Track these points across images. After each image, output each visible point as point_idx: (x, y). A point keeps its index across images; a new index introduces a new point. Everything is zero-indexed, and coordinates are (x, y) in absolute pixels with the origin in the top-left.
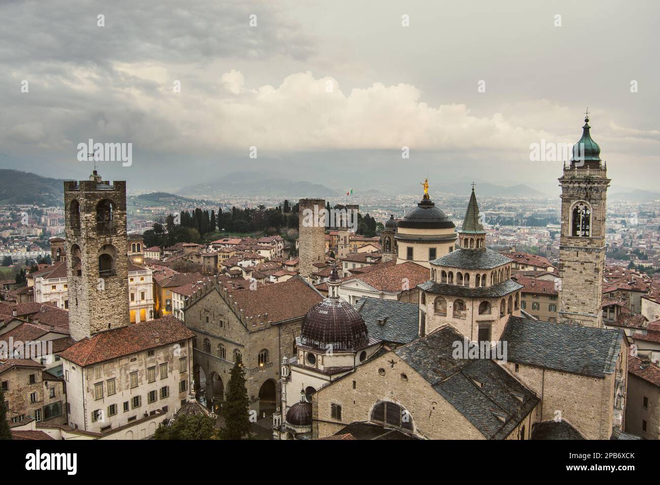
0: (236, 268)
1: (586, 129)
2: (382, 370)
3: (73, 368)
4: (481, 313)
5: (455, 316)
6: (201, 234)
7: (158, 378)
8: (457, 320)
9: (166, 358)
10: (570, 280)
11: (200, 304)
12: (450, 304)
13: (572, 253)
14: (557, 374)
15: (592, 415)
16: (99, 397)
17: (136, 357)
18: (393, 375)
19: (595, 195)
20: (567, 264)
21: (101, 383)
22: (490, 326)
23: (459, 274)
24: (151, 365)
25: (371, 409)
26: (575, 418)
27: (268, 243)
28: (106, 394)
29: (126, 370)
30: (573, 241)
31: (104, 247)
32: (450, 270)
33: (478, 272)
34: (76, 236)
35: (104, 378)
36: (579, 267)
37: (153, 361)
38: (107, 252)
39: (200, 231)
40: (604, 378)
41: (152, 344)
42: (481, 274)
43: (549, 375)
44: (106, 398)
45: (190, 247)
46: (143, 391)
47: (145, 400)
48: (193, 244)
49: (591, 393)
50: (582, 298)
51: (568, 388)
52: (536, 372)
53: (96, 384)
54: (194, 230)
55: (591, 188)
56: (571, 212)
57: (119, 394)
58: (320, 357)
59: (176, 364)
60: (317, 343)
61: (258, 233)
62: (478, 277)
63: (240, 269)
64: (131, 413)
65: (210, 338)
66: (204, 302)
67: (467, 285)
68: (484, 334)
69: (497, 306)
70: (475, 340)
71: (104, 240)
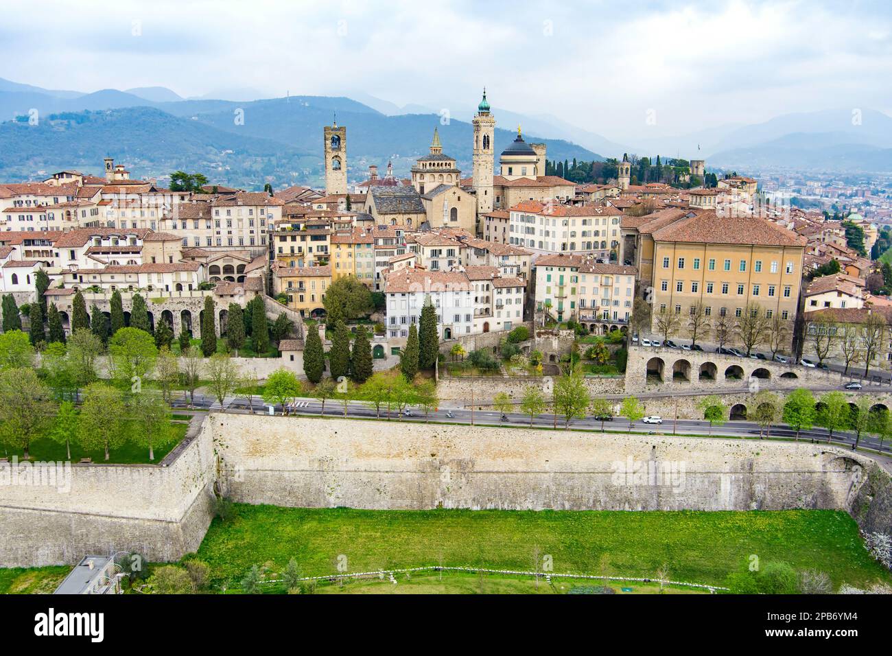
1: (484, 97)
4: (421, 179)
22: (424, 185)
31: (335, 157)
68: (422, 188)
69: (427, 176)
70: (418, 190)
71: (335, 153)
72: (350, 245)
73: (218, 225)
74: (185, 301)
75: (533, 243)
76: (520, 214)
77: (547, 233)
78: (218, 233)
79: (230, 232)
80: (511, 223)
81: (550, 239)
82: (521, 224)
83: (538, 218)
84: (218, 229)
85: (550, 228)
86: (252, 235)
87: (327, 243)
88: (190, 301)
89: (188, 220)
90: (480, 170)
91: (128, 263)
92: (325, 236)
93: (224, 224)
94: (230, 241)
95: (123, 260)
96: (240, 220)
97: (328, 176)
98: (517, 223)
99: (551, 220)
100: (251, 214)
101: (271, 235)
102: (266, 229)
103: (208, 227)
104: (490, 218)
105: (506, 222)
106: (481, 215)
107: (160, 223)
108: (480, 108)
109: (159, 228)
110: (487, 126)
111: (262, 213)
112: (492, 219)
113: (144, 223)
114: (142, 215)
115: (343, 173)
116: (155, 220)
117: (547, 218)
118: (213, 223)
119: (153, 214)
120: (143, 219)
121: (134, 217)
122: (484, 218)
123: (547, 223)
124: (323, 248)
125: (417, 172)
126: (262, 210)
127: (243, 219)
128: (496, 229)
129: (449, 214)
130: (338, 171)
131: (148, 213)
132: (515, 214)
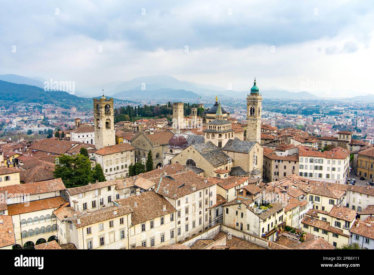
0: (147, 130)
1: (255, 83)
2: (188, 151)
3: (99, 156)
4: (219, 137)
5: (212, 139)
6: (130, 118)
7: (124, 161)
8: (212, 140)
9: (127, 155)
10: (250, 129)
11: (136, 139)
12: (211, 135)
13: (250, 121)
14: (237, 153)
15: (246, 164)
16: (107, 165)
17: (118, 154)
18: (191, 152)
19: (256, 103)
20: (248, 124)
21: (108, 161)
22: (221, 141)
23: (214, 126)
24: (122, 157)
25: (186, 162)
26: (242, 165)
27: (161, 121)
28: (109, 164)
29: (115, 158)
30: (250, 117)
31: (107, 120)
32: (211, 125)
33: (218, 126)
34: (98, 116)
35: (109, 160)
36: (252, 125)
37: (123, 156)
38: (108, 121)
39: (130, 116)
40: (248, 153)
41: (122, 150)
42: (220, 127)
43: (235, 153)
44: (109, 166)
45: (127, 123)
46: (120, 165)
47: (120, 168)
48: (128, 122)
49: (246, 158)
50: (253, 135)
51: (240, 157)
52: (232, 153)
53: (107, 161)
54: (127, 115)
55: (255, 101)
56: (250, 108)
57: (113, 165)
58: (173, 151)
59: (130, 157)
60: (173, 147)
61: (156, 117)
62: (218, 127)
63: (149, 131)
64: (116, 171)
65: (140, 150)
66: (138, 138)
67: (215, 130)
68: (220, 144)
69: (224, 136)
70: (217, 145)
71: (107, 117)
73: (179, 215)
75: (320, 175)
76: (309, 158)
77: (334, 169)
78: (179, 223)
79: (187, 219)
80: (300, 163)
81: (336, 173)
82: (309, 164)
83: (325, 160)
84: (179, 219)
85: (336, 166)
86: (200, 215)
89: (155, 219)
90: (257, 130)
94: (187, 226)
96: (194, 205)
97: (103, 133)
98: (306, 164)
99: (337, 161)
100: (200, 196)
101: (210, 211)
102: (208, 207)
103: (172, 219)
104: (279, 161)
105: (295, 163)
106: (270, 159)
107: (129, 229)
108: (252, 90)
109: (128, 235)
110: (259, 102)
111: (207, 194)
112: (281, 162)
113: (112, 235)
114: (111, 225)
115: (112, 131)
116: (124, 228)
117: (334, 160)
118: (176, 214)
119: (122, 221)
120: (112, 229)
121: (101, 231)
122: (273, 161)
123: (334, 163)
124: (281, 218)
125: (216, 133)
126: (207, 190)
127: (195, 203)
128: (285, 167)
129: (255, 162)
130: (109, 130)
131: (117, 221)
132: (304, 158)
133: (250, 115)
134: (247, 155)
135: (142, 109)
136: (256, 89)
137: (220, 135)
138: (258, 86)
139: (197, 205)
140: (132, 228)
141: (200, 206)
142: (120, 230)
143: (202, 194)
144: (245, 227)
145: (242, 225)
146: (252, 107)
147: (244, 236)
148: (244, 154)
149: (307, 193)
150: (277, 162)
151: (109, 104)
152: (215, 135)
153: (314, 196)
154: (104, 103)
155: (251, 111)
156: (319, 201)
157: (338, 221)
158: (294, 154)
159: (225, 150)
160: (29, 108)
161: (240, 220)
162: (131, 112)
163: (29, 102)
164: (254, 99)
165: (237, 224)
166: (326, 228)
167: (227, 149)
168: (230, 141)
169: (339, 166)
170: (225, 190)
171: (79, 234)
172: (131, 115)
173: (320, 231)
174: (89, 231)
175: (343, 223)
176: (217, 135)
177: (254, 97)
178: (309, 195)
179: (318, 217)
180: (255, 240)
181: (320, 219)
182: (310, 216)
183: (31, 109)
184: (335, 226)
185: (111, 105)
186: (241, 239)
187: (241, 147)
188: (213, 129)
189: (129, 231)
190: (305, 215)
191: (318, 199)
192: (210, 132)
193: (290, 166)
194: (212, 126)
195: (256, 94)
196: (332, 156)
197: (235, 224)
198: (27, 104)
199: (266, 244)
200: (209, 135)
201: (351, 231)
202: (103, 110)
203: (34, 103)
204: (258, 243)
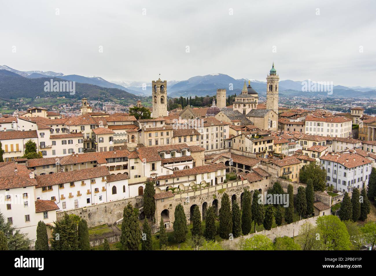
1: (273, 66)
2: (219, 115)
4: (244, 107)
8: (239, 109)
11: (184, 113)
12: (237, 105)
13: (269, 95)
14: (256, 118)
15: (262, 125)
18: (221, 116)
19: (273, 82)
20: (268, 98)
22: (245, 110)
23: (240, 99)
26: (259, 126)
30: (269, 93)
31: (162, 96)
34: (155, 94)
36: (270, 99)
38: (162, 98)
43: (255, 118)
49: (262, 121)
51: (258, 121)
52: (253, 118)
54: (180, 105)
55: (272, 80)
56: (269, 86)
62: (243, 99)
67: (241, 101)
68: (244, 112)
69: (247, 106)
70: (242, 113)
71: (162, 95)
72: (280, 144)
73: (202, 138)
74: (235, 188)
76: (313, 122)
78: (202, 143)
79: (207, 142)
80: (306, 126)
83: (325, 124)
84: (202, 141)
86: (217, 142)
87: (272, 144)
88: (237, 189)
89: (187, 137)
90: (274, 102)
91: (184, 168)
92: (272, 140)
93: (205, 137)
94: (207, 146)
95: (181, 167)
96: (212, 134)
97: (159, 107)
98: (311, 127)
99: (335, 124)
100: (217, 130)
101: (224, 142)
102: (223, 139)
103: (198, 140)
104: (290, 125)
105: (302, 126)
106: (283, 124)
107: (172, 139)
108: (271, 72)
109: (171, 142)
110: (276, 80)
111: (222, 130)
112: (291, 125)
113: (162, 140)
114: (162, 135)
115: (165, 105)
116: (169, 138)
117: (332, 123)
118: (200, 137)
119: (168, 134)
120: (162, 137)
121: (156, 137)
122: (285, 125)
123: (332, 126)
124: (271, 147)
125: (242, 103)
126: (222, 127)
127: (213, 134)
128: (295, 130)
129: (270, 124)
130: (163, 104)
131: (165, 133)
132: (309, 122)
133: (269, 91)
134: (263, 118)
135: (193, 100)
136: (274, 70)
137: (245, 105)
138: (276, 69)
139: (215, 135)
140: (174, 139)
141: (217, 136)
142: (167, 138)
143: (218, 129)
144: (245, 149)
145: (242, 148)
146: (271, 85)
147: (243, 154)
148: (261, 118)
149: (298, 139)
150: (288, 125)
151: (163, 84)
152: (241, 105)
153: (303, 141)
154: (160, 84)
155: (270, 88)
156: (306, 144)
157: (314, 153)
158: (303, 120)
159: (248, 116)
160: (91, 105)
161: (241, 145)
162: (183, 102)
163: (91, 100)
164: (272, 78)
165: (240, 148)
166: (306, 159)
167: (249, 115)
168: (252, 110)
169: (337, 128)
170: (236, 131)
171: (145, 137)
172: (184, 104)
173: (303, 161)
174: (150, 135)
175: (316, 154)
176: (242, 105)
177: (272, 76)
178: (300, 140)
179: (303, 153)
180: (249, 155)
181: (304, 154)
182: (298, 153)
183: (93, 106)
184: (312, 157)
185: (165, 86)
186: (241, 156)
187: (260, 113)
188: (239, 101)
189: (172, 140)
190: (295, 153)
191: (306, 143)
192: (237, 103)
193: (298, 129)
194: (239, 98)
195: (273, 74)
196: (331, 120)
197: (239, 148)
198: (89, 102)
199: (255, 156)
200: (236, 106)
201: (320, 158)
202: (159, 89)
203: (96, 101)
204: (250, 156)
